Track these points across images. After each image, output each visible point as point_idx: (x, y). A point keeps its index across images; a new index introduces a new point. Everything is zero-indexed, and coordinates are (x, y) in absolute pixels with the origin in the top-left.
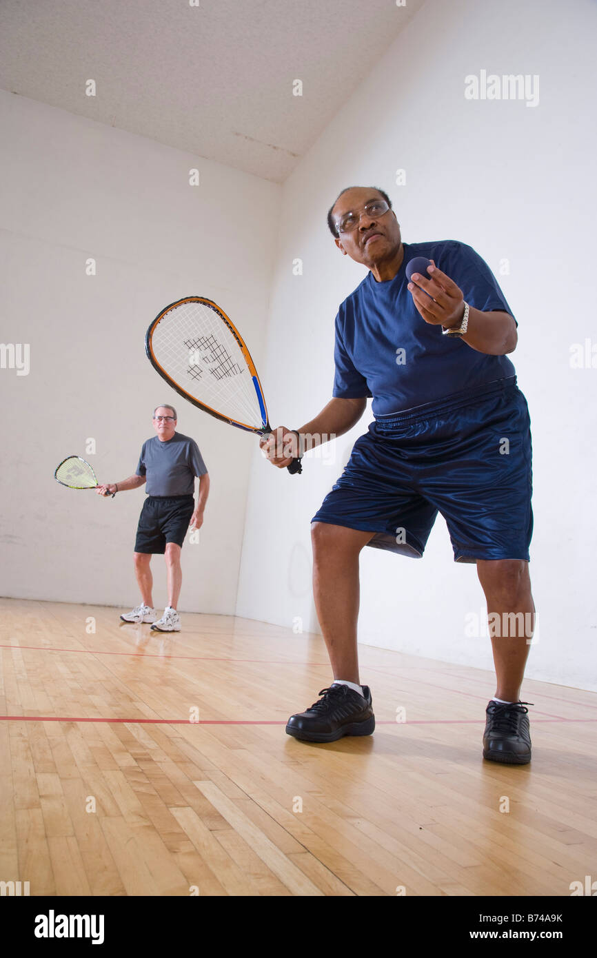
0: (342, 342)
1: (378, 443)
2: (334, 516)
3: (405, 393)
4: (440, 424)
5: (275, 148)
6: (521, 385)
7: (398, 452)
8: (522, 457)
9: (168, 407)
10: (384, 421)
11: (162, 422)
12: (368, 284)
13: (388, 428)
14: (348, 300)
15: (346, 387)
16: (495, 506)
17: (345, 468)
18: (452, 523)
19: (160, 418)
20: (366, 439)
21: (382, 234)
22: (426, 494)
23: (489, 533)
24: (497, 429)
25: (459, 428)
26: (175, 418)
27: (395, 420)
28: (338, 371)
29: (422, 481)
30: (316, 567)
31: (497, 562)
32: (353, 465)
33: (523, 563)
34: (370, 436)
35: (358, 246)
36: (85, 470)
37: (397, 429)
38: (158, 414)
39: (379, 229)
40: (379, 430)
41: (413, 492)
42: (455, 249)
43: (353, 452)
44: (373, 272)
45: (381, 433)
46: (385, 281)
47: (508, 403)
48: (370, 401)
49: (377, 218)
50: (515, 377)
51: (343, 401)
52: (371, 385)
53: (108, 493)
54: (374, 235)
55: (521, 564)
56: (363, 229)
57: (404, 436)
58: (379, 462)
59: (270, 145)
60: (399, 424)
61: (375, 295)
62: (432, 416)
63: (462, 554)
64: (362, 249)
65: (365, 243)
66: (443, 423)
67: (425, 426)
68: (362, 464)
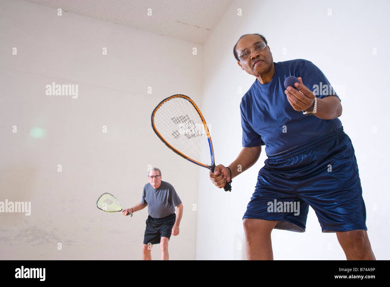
0: (245, 118)
1: (271, 171)
2: (255, 214)
3: (283, 142)
4: (304, 157)
5: (198, 27)
6: (346, 131)
7: (283, 175)
8: (353, 171)
9: (156, 170)
10: (273, 158)
11: (154, 179)
12: (256, 86)
13: (276, 162)
14: (247, 95)
15: (250, 142)
16: (343, 200)
17: (256, 187)
18: (318, 212)
19: (152, 177)
20: (264, 170)
21: (263, 61)
22: (302, 197)
23: (341, 216)
24: (336, 157)
25: (315, 158)
26: (160, 175)
27: (279, 157)
28: (244, 133)
29: (299, 190)
30: (248, 243)
31: (348, 232)
32: (259, 185)
33: (364, 231)
34: (266, 167)
35: (251, 67)
36: (113, 201)
37: (281, 162)
38: (151, 174)
39: (261, 58)
40: (270, 163)
41: (294, 196)
42: (303, 64)
43: (258, 178)
44: (258, 79)
45: (272, 165)
46: (266, 83)
47: (341, 142)
48: (263, 147)
49: (260, 52)
50: (342, 127)
51: (249, 148)
52: (264, 139)
53: (128, 214)
54: (259, 61)
55: (363, 232)
56: (253, 58)
57: (285, 165)
58: (274, 182)
59: (195, 26)
60: (281, 159)
61: (261, 91)
62: (299, 153)
63: (326, 228)
64: (253, 69)
65: (254, 66)
66: (306, 156)
67: (296, 159)
68: (264, 184)
